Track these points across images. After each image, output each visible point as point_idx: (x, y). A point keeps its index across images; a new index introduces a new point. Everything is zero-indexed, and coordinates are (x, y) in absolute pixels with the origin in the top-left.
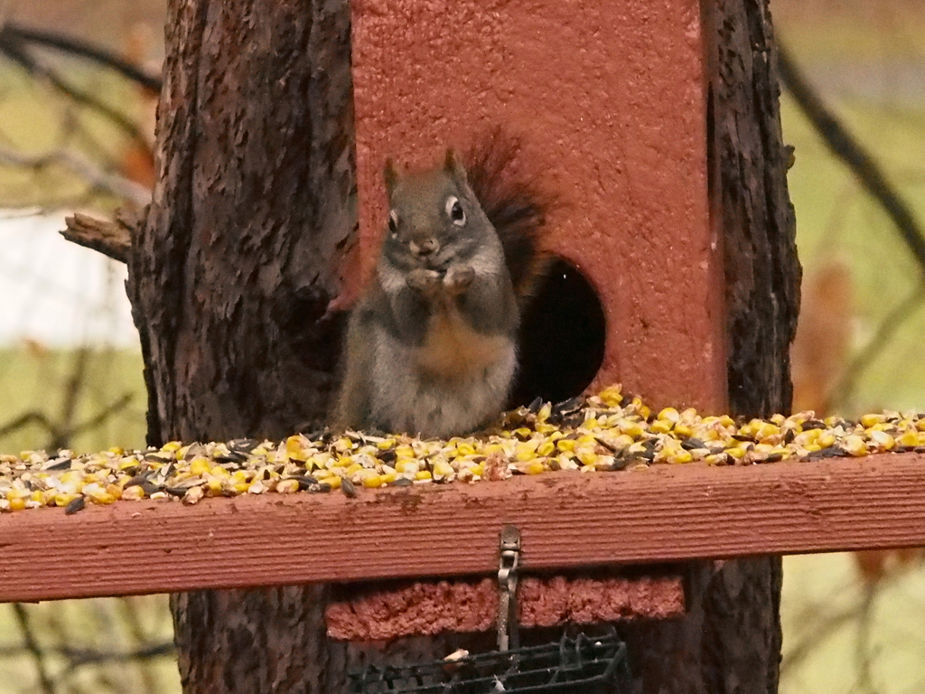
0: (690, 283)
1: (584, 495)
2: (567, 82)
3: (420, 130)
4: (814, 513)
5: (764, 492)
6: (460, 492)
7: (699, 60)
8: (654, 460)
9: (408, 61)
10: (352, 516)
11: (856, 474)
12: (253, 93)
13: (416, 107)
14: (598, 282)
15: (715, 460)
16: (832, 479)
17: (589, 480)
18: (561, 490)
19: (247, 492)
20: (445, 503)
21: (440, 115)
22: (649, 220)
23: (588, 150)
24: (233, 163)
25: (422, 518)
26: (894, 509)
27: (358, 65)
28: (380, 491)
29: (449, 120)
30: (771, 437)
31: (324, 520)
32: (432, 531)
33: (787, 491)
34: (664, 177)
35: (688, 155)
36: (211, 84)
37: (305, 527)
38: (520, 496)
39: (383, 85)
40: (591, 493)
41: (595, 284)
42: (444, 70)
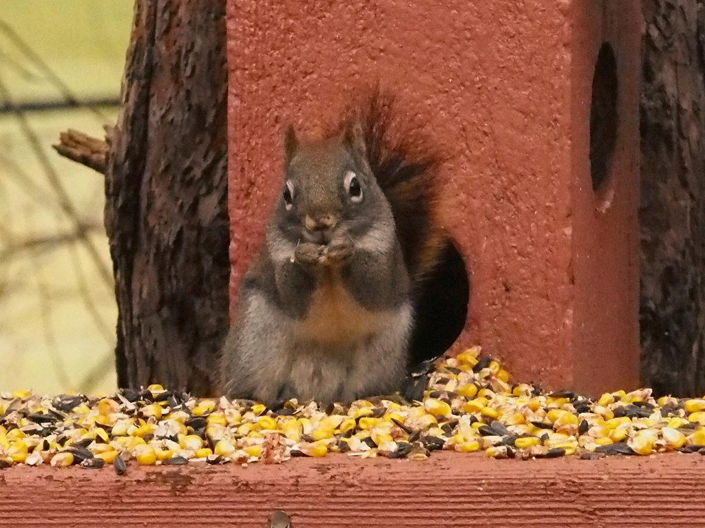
0: (553, 248)
1: (356, 483)
2: (437, 42)
3: (291, 84)
4: (591, 513)
5: (539, 489)
6: (232, 475)
7: (572, 26)
8: (444, 446)
9: (281, 16)
10: (120, 495)
11: (634, 474)
12: (201, 27)
13: (288, 62)
14: (462, 243)
15: (494, 452)
16: (610, 479)
17: (363, 468)
18: (333, 477)
19: (23, 463)
20: (216, 485)
21: (311, 70)
22: (514, 184)
23: (455, 111)
24: (182, 93)
25: (192, 499)
26: (671, 513)
27: (231, 17)
28: (152, 469)
29: (320, 76)
30: (567, 426)
31: (93, 497)
32: (200, 513)
33: (562, 489)
34: (530, 140)
35: (556, 120)
36: (166, 16)
37: (74, 503)
38: (292, 481)
39: (256, 38)
40: (363, 482)
41: (459, 246)
42: (316, 26)
